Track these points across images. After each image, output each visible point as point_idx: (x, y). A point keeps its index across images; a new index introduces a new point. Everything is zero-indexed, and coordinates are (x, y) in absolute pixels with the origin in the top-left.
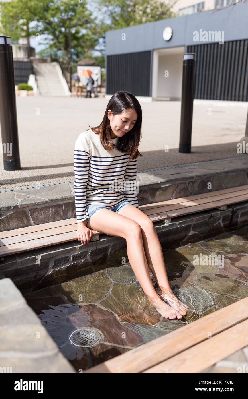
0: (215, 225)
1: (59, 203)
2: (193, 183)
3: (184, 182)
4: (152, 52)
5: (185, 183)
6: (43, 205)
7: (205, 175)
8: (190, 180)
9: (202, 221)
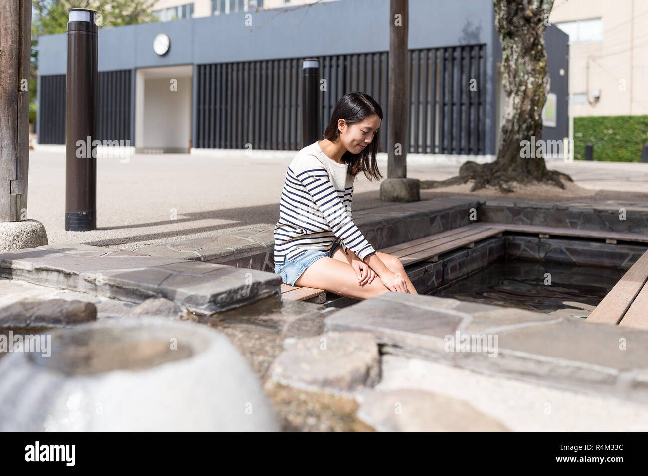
0: (429, 284)
1: (246, 255)
2: (382, 229)
3: (373, 228)
4: (132, 73)
5: (374, 230)
6: (229, 258)
7: (392, 219)
8: (378, 226)
9: (417, 277)
